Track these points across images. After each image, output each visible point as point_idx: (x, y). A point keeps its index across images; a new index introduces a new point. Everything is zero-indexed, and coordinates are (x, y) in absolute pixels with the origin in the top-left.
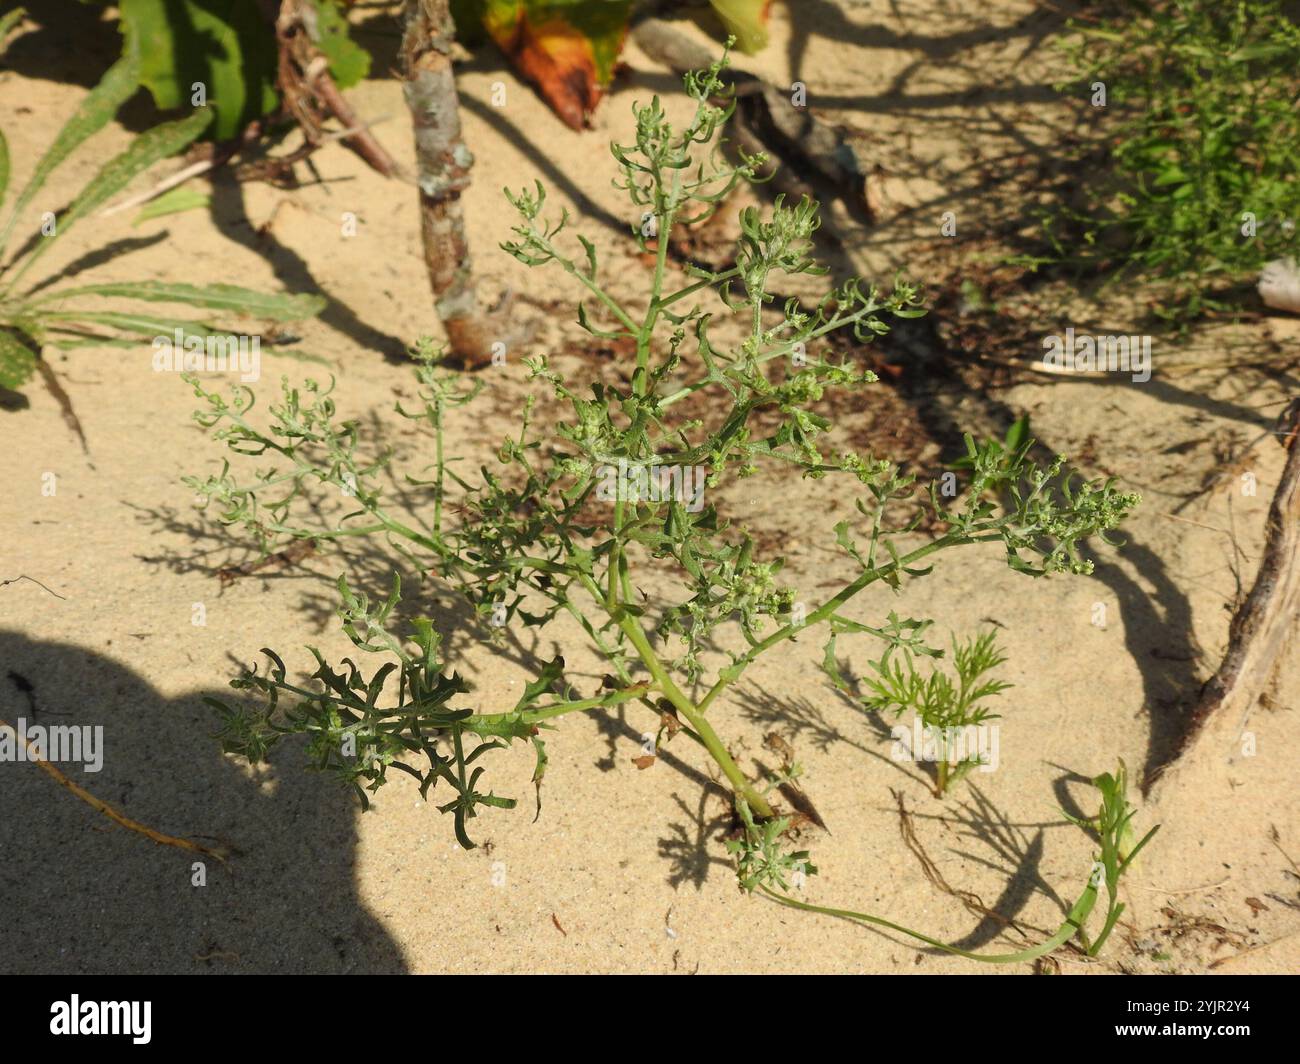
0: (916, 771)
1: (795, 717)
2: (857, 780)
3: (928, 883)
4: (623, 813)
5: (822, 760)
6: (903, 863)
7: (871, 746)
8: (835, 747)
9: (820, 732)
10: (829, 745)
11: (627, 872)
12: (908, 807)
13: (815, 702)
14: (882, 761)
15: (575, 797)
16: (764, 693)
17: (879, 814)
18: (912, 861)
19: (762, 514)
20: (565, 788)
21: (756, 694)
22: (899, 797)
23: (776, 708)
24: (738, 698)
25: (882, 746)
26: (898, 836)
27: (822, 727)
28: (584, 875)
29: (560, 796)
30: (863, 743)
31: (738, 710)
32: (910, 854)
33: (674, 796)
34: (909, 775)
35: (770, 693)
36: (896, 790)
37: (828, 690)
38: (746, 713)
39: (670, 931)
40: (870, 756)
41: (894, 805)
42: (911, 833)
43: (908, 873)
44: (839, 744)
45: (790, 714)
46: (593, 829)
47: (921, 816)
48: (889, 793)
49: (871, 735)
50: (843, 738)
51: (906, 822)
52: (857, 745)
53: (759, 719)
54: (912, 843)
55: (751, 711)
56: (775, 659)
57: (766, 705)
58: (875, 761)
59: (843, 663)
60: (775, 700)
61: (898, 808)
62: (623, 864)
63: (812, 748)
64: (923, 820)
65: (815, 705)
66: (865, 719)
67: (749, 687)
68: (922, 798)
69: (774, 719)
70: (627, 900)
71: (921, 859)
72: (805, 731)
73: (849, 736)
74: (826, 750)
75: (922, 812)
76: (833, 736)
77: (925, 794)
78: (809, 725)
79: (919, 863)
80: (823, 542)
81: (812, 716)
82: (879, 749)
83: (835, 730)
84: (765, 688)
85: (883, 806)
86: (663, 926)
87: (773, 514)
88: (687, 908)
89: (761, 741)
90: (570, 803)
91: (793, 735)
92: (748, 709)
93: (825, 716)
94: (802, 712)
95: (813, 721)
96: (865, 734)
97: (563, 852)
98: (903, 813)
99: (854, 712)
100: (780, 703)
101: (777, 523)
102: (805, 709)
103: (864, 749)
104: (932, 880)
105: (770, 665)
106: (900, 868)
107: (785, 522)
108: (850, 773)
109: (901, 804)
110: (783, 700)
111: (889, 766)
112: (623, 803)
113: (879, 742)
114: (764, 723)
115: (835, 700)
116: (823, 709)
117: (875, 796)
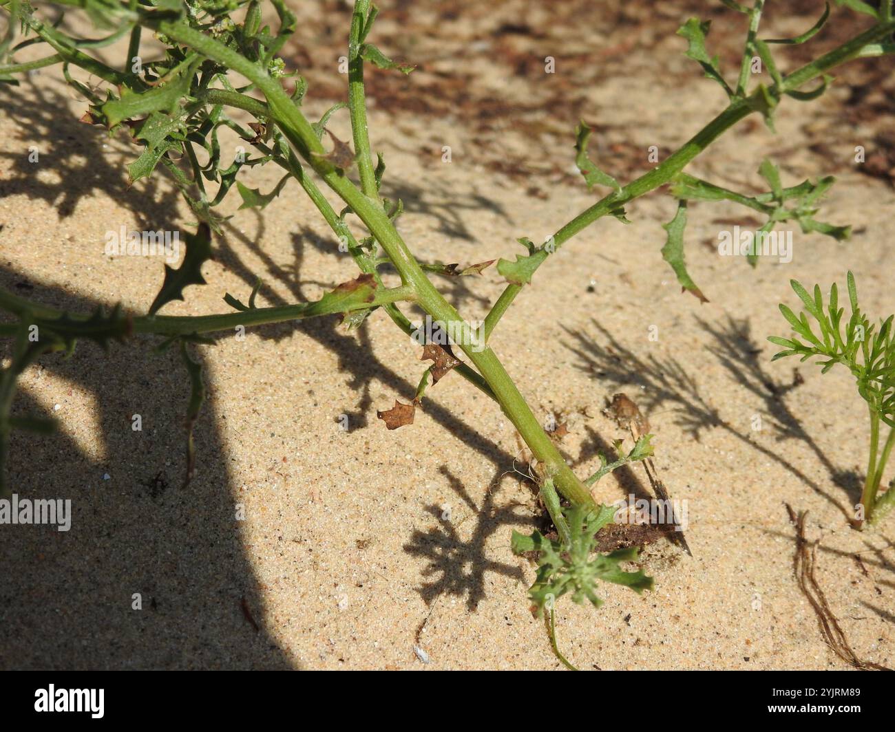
0: (828, 487)
1: (658, 383)
2: (739, 485)
3: (824, 647)
4: (373, 472)
5: (689, 449)
6: (791, 613)
7: (766, 442)
8: (711, 435)
9: (692, 410)
10: (702, 431)
11: (365, 555)
12: (810, 534)
13: (690, 370)
14: (779, 465)
15: (302, 437)
16: (615, 344)
17: (765, 538)
18: (804, 610)
19: (642, 125)
20: (288, 422)
21: (603, 343)
22: (798, 520)
23: (630, 366)
24: (574, 343)
25: (783, 444)
26: (790, 573)
27: (695, 404)
28: (300, 550)
29: (278, 431)
30: (755, 437)
31: (572, 358)
32: (803, 601)
33: (443, 470)
34: (818, 491)
35: (624, 345)
36: (795, 509)
37: (711, 357)
38: (584, 364)
39: (421, 652)
40: (762, 456)
41: (789, 530)
42: (809, 573)
43: (796, 628)
44: (718, 433)
45: (650, 378)
46: (324, 486)
47: (826, 550)
48: (784, 510)
49: (768, 428)
50: (726, 426)
51: (804, 555)
52: (746, 439)
53: (602, 376)
54: (808, 586)
55: (593, 364)
56: (637, 302)
57: (616, 360)
58: (768, 464)
59: (740, 326)
60: (630, 356)
61: (794, 534)
62: (361, 545)
63: (678, 430)
64: (830, 556)
65: (689, 373)
66: (761, 403)
67: (592, 332)
68: (833, 526)
69: (624, 381)
70: (360, 595)
71: (818, 611)
72: (669, 405)
73: (735, 424)
74: (697, 437)
75: (830, 545)
76: (712, 419)
77: (837, 520)
78: (677, 398)
79: (814, 616)
80: (729, 170)
81: (682, 386)
82: (778, 449)
83: (715, 413)
84: (617, 338)
85: (772, 527)
86: (411, 642)
87: (658, 126)
88: (452, 623)
89: (602, 404)
90: (292, 444)
91: (650, 408)
92: (587, 359)
93: (702, 390)
94: (669, 379)
95: (684, 394)
96: (758, 423)
97: (272, 511)
98: (801, 542)
99: (744, 392)
100: (636, 361)
101: (663, 138)
102: (673, 375)
103: (754, 444)
104: (830, 643)
105: (629, 309)
106: (785, 620)
107: (675, 139)
108: (729, 475)
109: (800, 529)
110: (643, 359)
111: (789, 473)
112: (376, 458)
113: (779, 439)
114: (609, 382)
115: (721, 371)
116: (701, 380)
117: (762, 514)
